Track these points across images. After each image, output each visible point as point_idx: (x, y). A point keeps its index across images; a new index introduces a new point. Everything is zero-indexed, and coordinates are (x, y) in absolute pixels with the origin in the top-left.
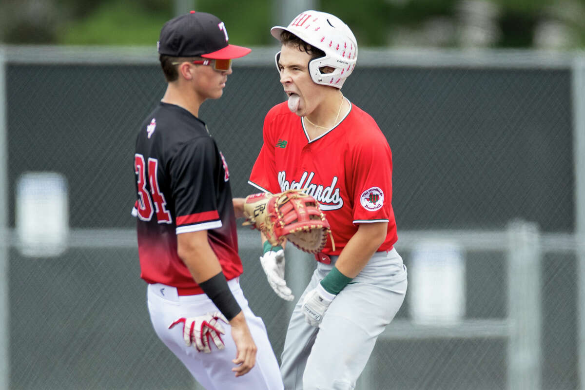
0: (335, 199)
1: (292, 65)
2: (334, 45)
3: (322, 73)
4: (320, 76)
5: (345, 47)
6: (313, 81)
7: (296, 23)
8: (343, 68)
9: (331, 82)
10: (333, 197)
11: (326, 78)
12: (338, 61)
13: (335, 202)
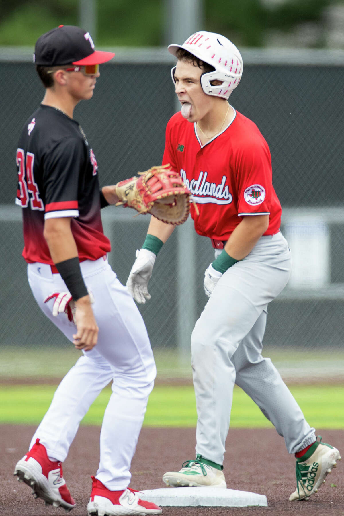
0: (226, 195)
1: (185, 77)
2: (223, 61)
3: (212, 85)
4: (210, 88)
5: (233, 63)
6: (204, 92)
7: (190, 42)
8: (230, 81)
9: (220, 93)
10: (224, 193)
11: (215, 90)
12: (226, 75)
13: (226, 197)
